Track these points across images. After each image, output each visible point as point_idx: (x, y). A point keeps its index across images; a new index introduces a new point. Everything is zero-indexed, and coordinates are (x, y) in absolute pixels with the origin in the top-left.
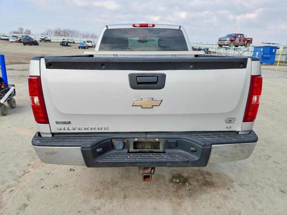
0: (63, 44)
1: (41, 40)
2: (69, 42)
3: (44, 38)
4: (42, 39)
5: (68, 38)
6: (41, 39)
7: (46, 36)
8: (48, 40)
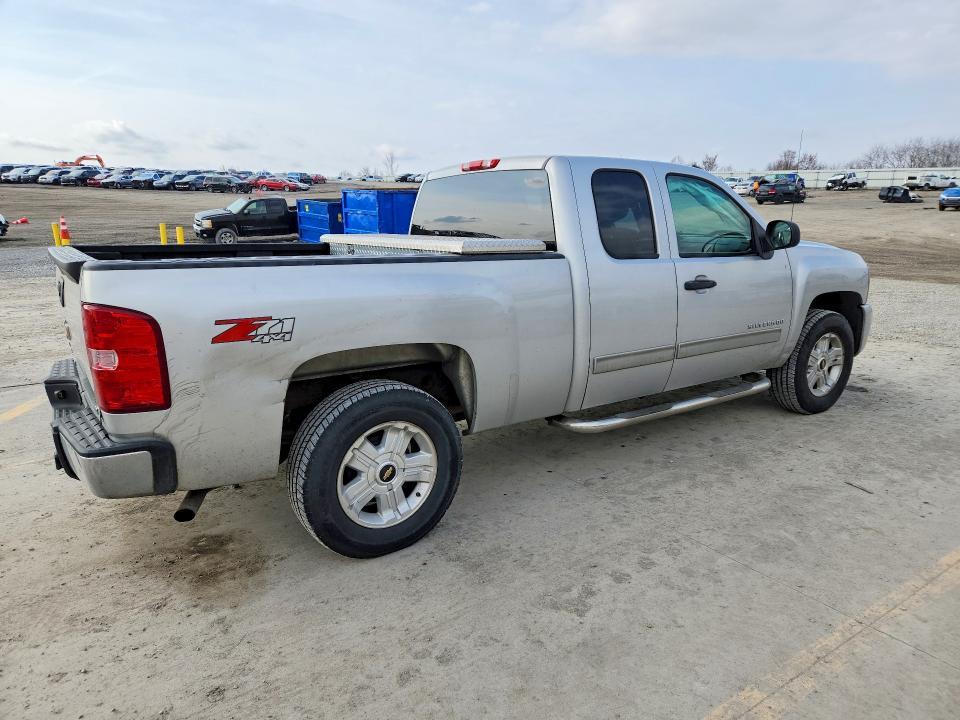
0: (890, 194)
1: (830, 184)
2: (931, 185)
3: (842, 176)
4: (834, 182)
5: (930, 173)
6: (830, 181)
7: (849, 171)
8: (855, 185)
